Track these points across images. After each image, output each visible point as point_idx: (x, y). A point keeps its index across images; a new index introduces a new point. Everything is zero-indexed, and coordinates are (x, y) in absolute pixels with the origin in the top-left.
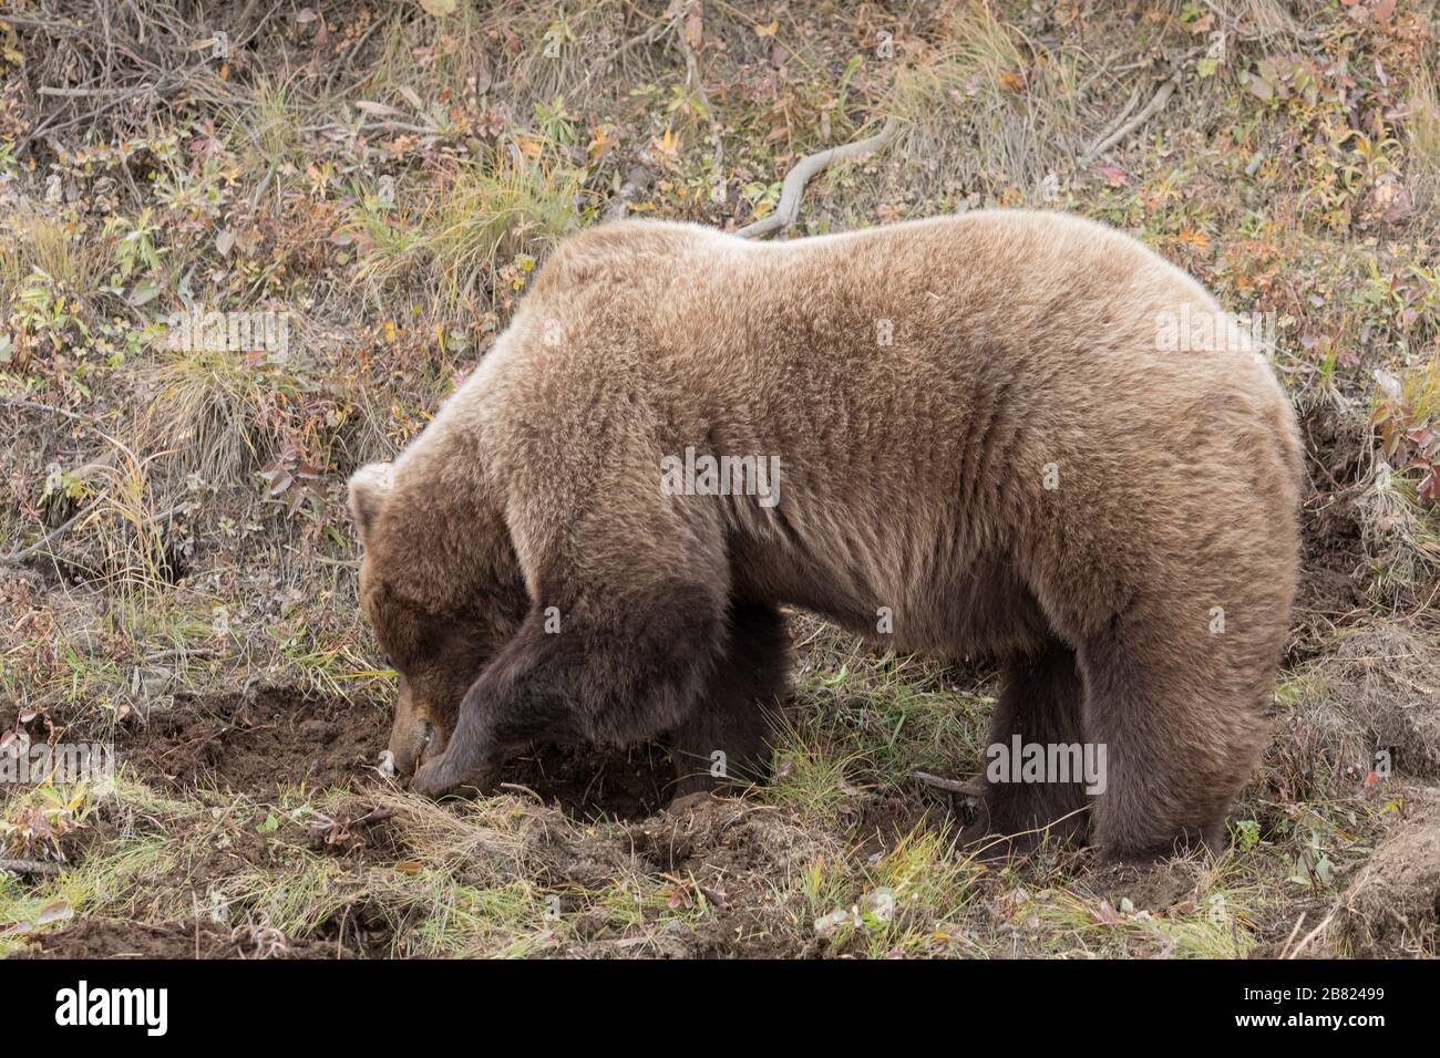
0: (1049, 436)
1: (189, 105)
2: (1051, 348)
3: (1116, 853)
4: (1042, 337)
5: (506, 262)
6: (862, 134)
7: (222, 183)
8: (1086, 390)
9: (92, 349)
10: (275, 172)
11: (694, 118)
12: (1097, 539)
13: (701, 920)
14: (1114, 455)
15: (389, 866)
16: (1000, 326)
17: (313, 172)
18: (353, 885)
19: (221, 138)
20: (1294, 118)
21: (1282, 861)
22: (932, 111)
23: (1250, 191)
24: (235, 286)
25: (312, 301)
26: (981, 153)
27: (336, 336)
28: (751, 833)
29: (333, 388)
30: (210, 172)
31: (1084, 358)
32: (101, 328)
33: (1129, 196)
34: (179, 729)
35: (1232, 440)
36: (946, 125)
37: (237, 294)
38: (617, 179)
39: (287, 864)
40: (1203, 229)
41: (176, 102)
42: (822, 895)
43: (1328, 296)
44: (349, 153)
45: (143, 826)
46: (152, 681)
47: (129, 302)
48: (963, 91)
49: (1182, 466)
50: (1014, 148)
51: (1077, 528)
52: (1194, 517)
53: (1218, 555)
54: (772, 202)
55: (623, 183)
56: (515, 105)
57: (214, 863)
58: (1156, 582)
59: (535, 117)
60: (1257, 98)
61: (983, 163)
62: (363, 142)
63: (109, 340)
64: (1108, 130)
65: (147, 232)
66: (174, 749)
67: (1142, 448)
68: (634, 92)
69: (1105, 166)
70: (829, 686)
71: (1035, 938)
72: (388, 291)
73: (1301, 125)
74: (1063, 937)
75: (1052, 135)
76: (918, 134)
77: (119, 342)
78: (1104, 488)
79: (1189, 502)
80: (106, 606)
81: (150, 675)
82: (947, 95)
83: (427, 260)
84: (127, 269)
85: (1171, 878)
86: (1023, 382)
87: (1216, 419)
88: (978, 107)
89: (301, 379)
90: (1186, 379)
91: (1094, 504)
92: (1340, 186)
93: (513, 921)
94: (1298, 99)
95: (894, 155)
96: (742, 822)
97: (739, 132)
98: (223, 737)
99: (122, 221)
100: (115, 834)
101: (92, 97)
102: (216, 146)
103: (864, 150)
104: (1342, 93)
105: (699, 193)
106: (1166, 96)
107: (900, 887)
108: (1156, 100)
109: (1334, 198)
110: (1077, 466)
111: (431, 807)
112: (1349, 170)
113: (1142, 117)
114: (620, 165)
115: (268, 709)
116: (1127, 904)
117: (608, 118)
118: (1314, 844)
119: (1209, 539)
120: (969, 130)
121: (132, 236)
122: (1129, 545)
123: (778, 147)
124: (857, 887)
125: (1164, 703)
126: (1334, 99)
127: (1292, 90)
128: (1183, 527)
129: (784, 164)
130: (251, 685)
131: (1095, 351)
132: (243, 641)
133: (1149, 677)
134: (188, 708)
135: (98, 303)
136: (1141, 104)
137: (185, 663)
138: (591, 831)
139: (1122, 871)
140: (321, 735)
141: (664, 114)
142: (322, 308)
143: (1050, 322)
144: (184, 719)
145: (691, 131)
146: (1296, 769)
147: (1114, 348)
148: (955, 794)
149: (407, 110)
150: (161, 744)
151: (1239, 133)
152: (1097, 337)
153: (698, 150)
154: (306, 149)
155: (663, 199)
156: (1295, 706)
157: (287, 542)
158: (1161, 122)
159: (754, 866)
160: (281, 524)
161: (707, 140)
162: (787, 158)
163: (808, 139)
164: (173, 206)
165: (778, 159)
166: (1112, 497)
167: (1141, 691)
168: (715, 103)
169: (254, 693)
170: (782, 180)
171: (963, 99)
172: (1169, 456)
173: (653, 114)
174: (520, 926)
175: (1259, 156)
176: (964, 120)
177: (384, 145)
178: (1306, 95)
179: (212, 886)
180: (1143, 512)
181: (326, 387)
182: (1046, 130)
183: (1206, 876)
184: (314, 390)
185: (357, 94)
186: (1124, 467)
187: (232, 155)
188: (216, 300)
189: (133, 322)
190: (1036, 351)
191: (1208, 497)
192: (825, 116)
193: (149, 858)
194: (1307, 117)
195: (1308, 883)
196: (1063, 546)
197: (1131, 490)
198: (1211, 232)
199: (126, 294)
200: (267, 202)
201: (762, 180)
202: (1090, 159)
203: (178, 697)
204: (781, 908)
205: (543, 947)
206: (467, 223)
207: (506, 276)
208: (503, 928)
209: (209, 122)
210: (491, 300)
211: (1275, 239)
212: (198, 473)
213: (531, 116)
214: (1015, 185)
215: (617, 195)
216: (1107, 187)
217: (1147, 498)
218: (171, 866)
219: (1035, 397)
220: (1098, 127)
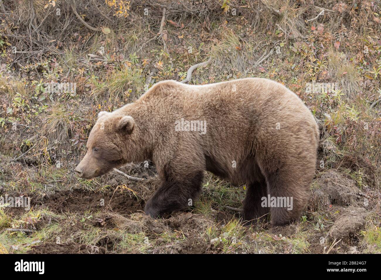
0: (265, 129)
1: (50, 55)
2: (267, 110)
3: (276, 224)
4: (265, 108)
5: (125, 90)
6: (204, 61)
7: (59, 73)
8: (274, 119)
9: (31, 111)
10: (71, 70)
11: (166, 57)
12: (274, 151)
13: (184, 241)
14: (280, 133)
15: (112, 229)
16: (256, 106)
17: (80, 70)
18: (104, 234)
19: (58, 62)
20: (302, 56)
21: (312, 225)
22: (220, 55)
23: (293, 73)
24: (63, 96)
25: (81, 100)
26: (232, 65)
27: (87, 108)
28: (193, 220)
29: (87, 120)
30: (56, 70)
31: (274, 112)
32: (32, 106)
33: (266, 74)
34: (56, 199)
35: (306, 131)
36: (224, 58)
37: (63, 98)
38: (149, 71)
39: (88, 229)
40: (283, 82)
41: (47, 54)
42: (211, 234)
43: (313, 97)
44: (87, 65)
45: (53, 221)
46: (49, 188)
47: (38, 100)
48: (227, 50)
49: (295, 136)
50: (239, 63)
51: (270, 149)
52: (297, 147)
53: (302, 157)
54: (185, 76)
55: (151, 72)
56: (125, 54)
57: (72, 229)
58: (289, 162)
59: (129, 57)
60: (294, 52)
61: (232, 67)
62: (91, 63)
63: (34, 109)
64: (260, 59)
65: (42, 84)
66: (56, 203)
67: (286, 132)
68: (152, 51)
69: (260, 67)
70: (205, 187)
71: (260, 243)
72: (98, 97)
73: (304, 58)
74: (266, 243)
75: (248, 60)
76: (217, 60)
77: (37, 110)
78: (277, 140)
79: (296, 144)
80: (38, 170)
81: (49, 186)
82: (224, 51)
83: (107, 90)
84: (38, 93)
85: (290, 229)
86: (260, 118)
87: (303, 126)
88: (231, 54)
89: (80, 118)
90: (296, 117)
91: (274, 143)
92: (314, 72)
93: (141, 241)
94: (303, 52)
95: (212, 65)
96: (191, 218)
97: (176, 60)
98: (66, 200)
99: (36, 82)
100: (47, 223)
101: (27, 53)
102: (57, 64)
103: (205, 64)
104: (313, 50)
105: (168, 74)
106: (272, 51)
107: (229, 232)
108: (270, 52)
109: (312, 74)
110: (271, 135)
111: (120, 216)
112: (316, 68)
113: (267, 56)
114: (150, 68)
115: (76, 194)
116: (281, 235)
117: (146, 57)
118: (320, 221)
119: (300, 153)
120: (229, 59)
121: (39, 85)
122: (282, 153)
123: (186, 63)
124: (219, 233)
125: (288, 189)
126: (311, 52)
127: (301, 50)
128: (295, 150)
129: (187, 67)
130: (72, 188)
131: (277, 111)
132: (69, 178)
133: (284, 183)
134: (58, 194)
135: (31, 101)
136: (267, 53)
137: (56, 183)
138: (156, 221)
139: (278, 228)
140: (89, 200)
141: (159, 56)
142: (83, 101)
143: (267, 104)
144: (57, 196)
145: (165, 60)
146: (314, 204)
147: (281, 110)
148: (236, 211)
149: (100, 56)
150: (53, 202)
151: (290, 60)
152: (277, 108)
153: (167, 64)
154: (77, 65)
155: (160, 76)
156: (312, 190)
157: (78, 155)
158: (272, 57)
159: (195, 228)
160: (76, 151)
161: (169, 62)
162: (188, 66)
163: (193, 62)
164: (48, 78)
165: (186, 66)
166: (279, 142)
167: (282, 187)
168: (170, 54)
169: (73, 190)
170: (187, 71)
171: (227, 52)
172: (293, 134)
173: (156, 56)
174: (143, 243)
175: (295, 65)
176: (228, 57)
177: (95, 64)
178: (305, 51)
179: (71, 234)
180: (286, 146)
181: (86, 119)
182: (246, 59)
183: (298, 229)
184: (83, 120)
185: (88, 52)
186: (282, 136)
187: (60, 66)
188: (59, 100)
189: (40, 105)
190: (263, 111)
191: (301, 143)
192: (196, 57)
193: (56, 228)
194: (305, 56)
195: (320, 230)
196: (267, 153)
197: (283, 141)
198: (285, 82)
199: (38, 99)
200: (69, 77)
201: (182, 71)
202: (256, 66)
203: (55, 191)
204: (202, 238)
205: (149, 247)
206: (116, 81)
207: (126, 94)
208: (139, 243)
209: (55, 59)
210: (122, 99)
211: (300, 84)
212: (57, 139)
213: (128, 57)
214: (240, 72)
215: (150, 75)
216: (261, 72)
217: (287, 142)
218: (61, 230)
219: (262, 121)
220: (258, 59)
